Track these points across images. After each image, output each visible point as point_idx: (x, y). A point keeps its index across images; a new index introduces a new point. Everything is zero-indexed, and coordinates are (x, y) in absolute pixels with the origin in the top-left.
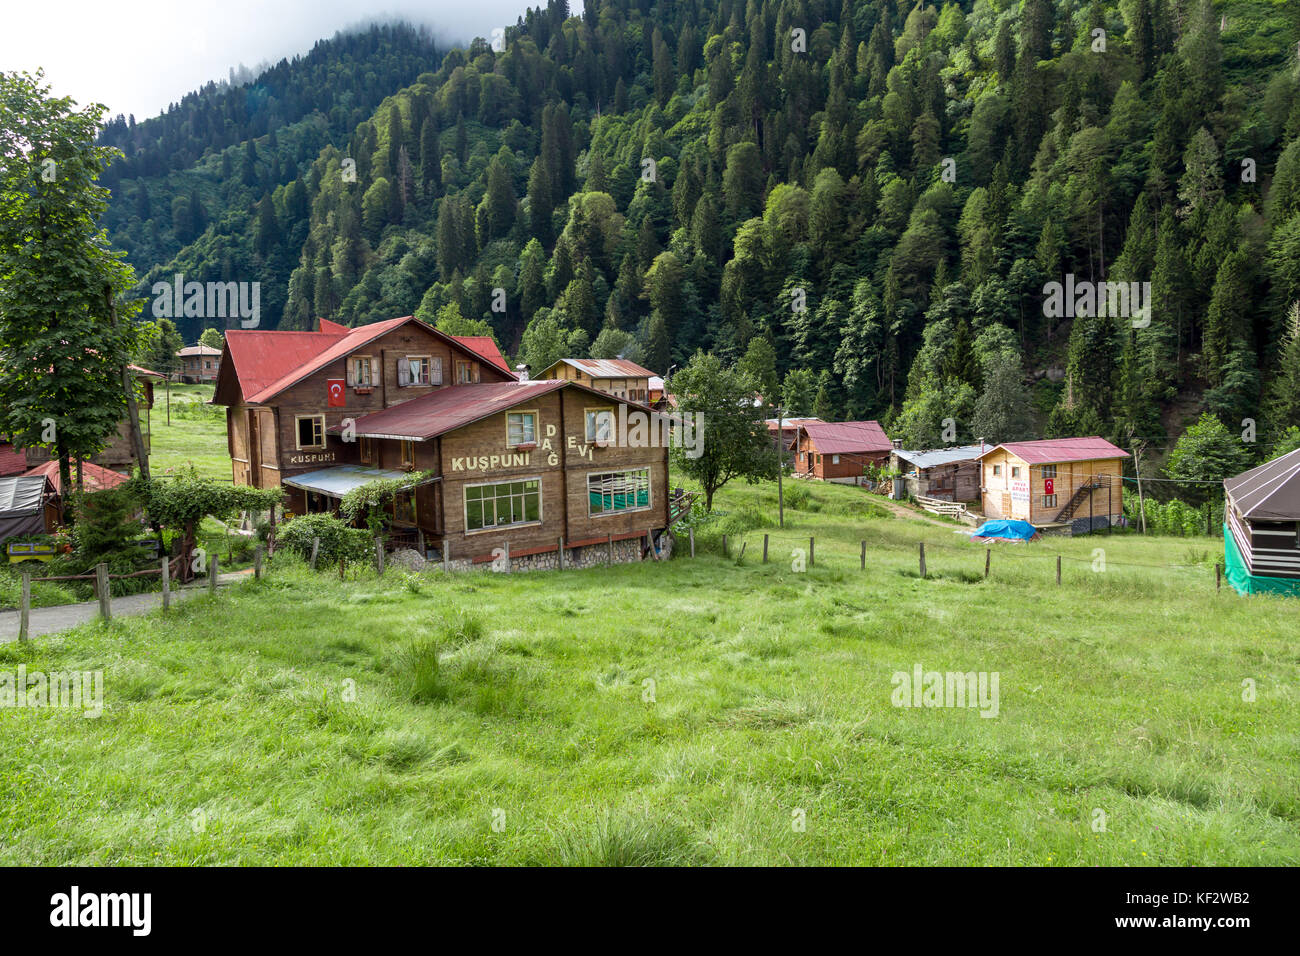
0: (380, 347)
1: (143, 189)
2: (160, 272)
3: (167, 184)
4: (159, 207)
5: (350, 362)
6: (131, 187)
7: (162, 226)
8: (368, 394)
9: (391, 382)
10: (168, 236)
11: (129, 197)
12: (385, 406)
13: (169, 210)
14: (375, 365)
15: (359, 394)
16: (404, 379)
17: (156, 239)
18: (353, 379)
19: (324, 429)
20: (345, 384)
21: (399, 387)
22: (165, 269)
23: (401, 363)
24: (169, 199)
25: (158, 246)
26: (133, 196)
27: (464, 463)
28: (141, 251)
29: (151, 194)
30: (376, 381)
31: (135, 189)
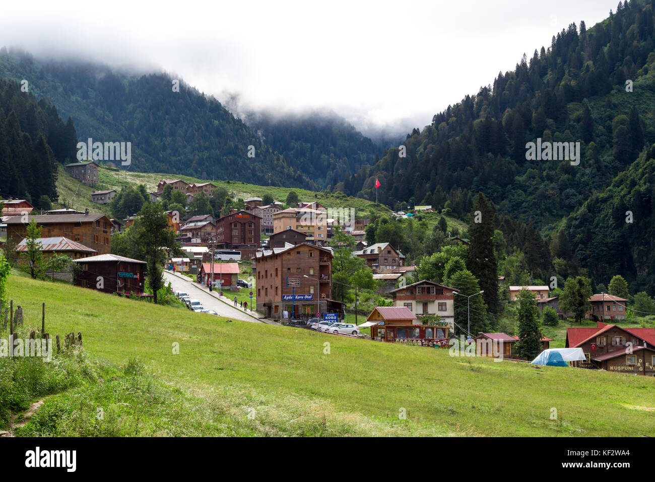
0: (606, 334)
1: (587, 112)
2: (597, 199)
3: (609, 101)
4: (601, 127)
5: (597, 338)
6: (577, 110)
7: (604, 147)
8: (602, 348)
9: (609, 344)
10: (607, 157)
11: (574, 121)
12: (608, 352)
13: (610, 129)
14: (605, 339)
15: (600, 348)
16: (613, 343)
17: (597, 161)
18: (598, 343)
19: (590, 357)
20: (596, 345)
21: (612, 346)
22: (602, 195)
23: (613, 339)
24: (611, 118)
25: (599, 169)
26: (578, 120)
27: (614, 368)
28: (583, 175)
29: (594, 115)
30: (605, 344)
31: (580, 112)
